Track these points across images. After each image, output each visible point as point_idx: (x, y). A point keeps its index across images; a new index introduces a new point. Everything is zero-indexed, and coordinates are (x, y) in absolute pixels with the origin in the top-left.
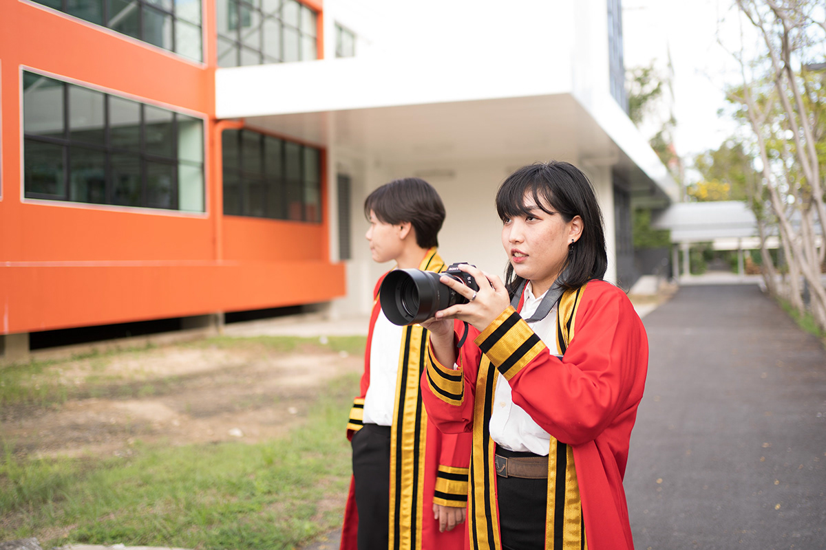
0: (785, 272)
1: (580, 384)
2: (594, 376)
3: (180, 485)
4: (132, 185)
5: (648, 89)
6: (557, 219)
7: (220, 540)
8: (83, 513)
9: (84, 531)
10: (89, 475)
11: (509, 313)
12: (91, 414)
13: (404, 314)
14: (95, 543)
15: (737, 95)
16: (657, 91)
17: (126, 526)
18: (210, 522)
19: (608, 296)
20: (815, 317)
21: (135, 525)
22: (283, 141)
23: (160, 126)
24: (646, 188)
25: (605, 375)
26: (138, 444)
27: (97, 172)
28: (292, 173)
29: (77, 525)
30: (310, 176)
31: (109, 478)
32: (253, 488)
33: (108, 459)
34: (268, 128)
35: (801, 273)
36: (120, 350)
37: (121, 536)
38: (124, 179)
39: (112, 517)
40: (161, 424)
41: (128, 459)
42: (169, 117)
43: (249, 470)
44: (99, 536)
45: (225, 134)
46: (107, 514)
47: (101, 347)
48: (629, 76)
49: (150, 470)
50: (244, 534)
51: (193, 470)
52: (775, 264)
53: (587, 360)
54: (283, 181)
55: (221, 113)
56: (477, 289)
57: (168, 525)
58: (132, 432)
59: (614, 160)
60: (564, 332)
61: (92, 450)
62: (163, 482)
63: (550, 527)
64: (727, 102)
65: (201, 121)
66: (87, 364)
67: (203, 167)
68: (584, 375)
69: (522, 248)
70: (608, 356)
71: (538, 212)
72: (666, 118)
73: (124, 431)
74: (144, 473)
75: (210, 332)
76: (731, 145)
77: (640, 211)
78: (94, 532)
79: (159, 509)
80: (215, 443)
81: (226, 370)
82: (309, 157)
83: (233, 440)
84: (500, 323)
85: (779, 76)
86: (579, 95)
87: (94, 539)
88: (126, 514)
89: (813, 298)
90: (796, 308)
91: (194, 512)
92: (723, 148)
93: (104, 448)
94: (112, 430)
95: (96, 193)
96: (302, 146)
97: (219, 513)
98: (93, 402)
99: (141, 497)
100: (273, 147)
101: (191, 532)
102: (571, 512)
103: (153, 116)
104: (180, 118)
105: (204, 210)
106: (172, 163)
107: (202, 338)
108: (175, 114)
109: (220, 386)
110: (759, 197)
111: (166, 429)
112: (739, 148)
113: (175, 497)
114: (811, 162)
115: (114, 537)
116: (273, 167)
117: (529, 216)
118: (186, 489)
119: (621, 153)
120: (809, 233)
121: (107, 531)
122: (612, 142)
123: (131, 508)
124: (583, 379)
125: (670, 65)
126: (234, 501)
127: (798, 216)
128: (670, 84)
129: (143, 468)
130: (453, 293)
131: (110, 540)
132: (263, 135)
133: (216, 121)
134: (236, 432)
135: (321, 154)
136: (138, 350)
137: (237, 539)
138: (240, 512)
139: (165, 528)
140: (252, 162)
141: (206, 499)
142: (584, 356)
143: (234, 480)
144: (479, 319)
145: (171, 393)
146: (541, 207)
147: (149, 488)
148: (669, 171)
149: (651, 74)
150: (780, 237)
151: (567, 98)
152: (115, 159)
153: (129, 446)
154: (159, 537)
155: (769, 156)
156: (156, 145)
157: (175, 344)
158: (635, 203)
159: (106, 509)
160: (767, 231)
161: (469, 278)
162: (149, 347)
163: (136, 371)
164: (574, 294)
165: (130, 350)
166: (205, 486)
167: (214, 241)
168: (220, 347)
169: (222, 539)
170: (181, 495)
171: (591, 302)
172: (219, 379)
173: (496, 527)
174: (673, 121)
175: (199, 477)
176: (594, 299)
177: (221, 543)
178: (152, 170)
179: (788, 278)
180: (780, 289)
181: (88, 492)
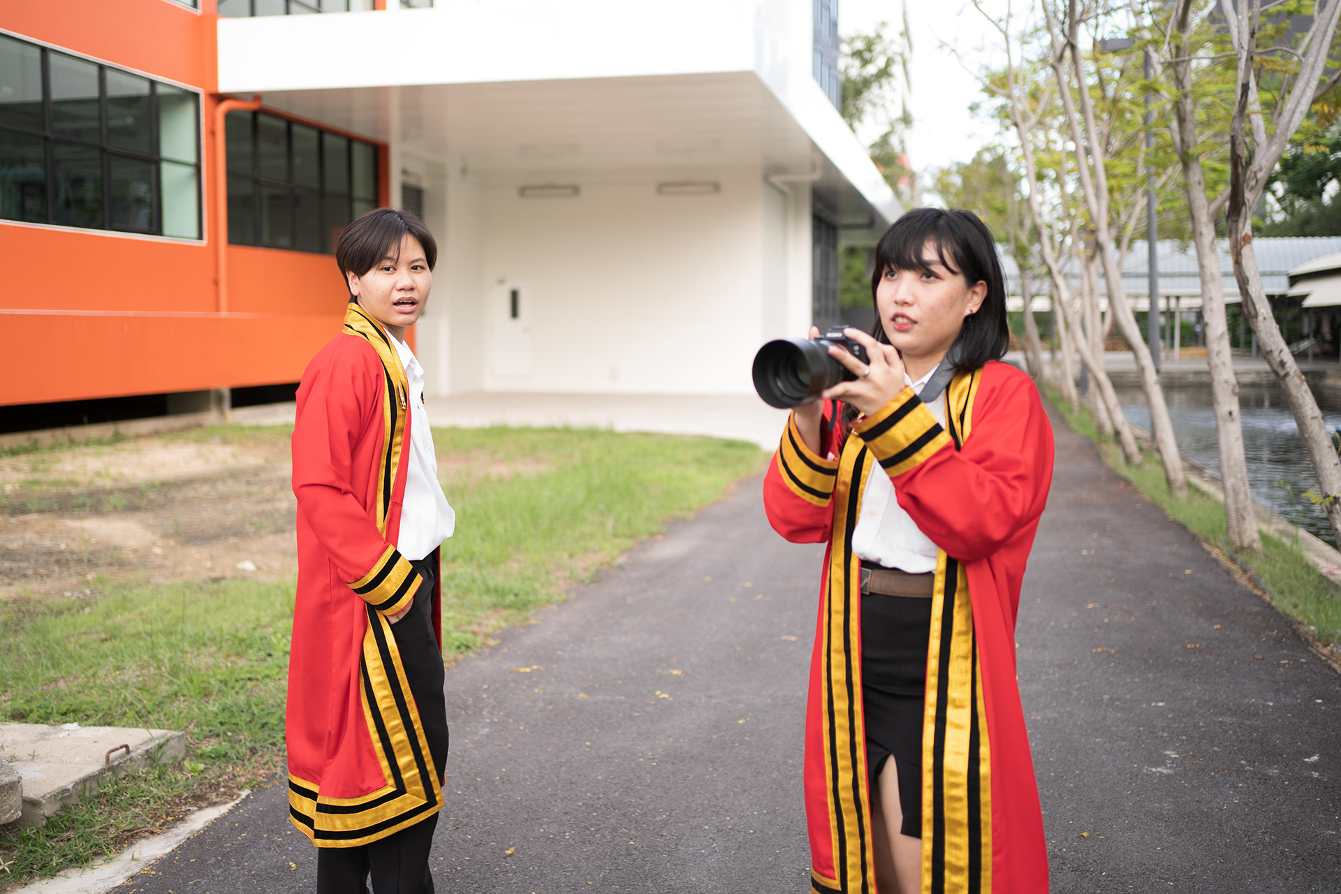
0: (1054, 348)
1: (988, 487)
2: (1004, 479)
3: (162, 640)
4: (89, 192)
5: (871, 70)
6: (959, 281)
7: (220, 718)
8: (18, 679)
9: (20, 704)
10: (27, 624)
11: (908, 395)
12: (30, 536)
13: (778, 394)
14: (37, 722)
15: (999, 83)
16: (884, 73)
17: (82, 697)
18: (206, 694)
19: (1015, 382)
20: (1093, 414)
21: (95, 696)
22: (322, 131)
23: (131, 101)
24: (863, 219)
25: (1018, 477)
26: (100, 581)
27: (34, 171)
28: (335, 181)
29: (9, 694)
30: (362, 187)
31: (57, 629)
32: (271, 645)
33: (56, 601)
34: (297, 112)
35: (1078, 350)
36: (73, 443)
37: (74, 711)
38: (78, 182)
39: (62, 684)
40: (135, 551)
41: (85, 603)
42: (144, 89)
43: (265, 620)
44: (42, 711)
45: (230, 117)
46: (55, 681)
47: (45, 437)
48: (845, 48)
49: (118, 619)
50: (255, 710)
51: (182, 619)
52: (1043, 337)
53: (995, 460)
54: (321, 193)
55: (224, 87)
56: (867, 362)
57: (144, 696)
58: (92, 563)
59: (816, 176)
60: (957, 426)
61: (32, 589)
62: (137, 635)
63: (933, 664)
64: (985, 96)
65: (196, 96)
66: (23, 461)
67: (198, 167)
68: (990, 476)
69: (912, 312)
70: (1018, 456)
71: (939, 269)
72: (898, 113)
73: (80, 561)
74: (109, 622)
75: (211, 417)
76: (987, 157)
77: (852, 251)
78: (34, 705)
79: (131, 673)
80: (216, 580)
81: (234, 475)
82: (361, 157)
83: (244, 577)
84: (896, 406)
85: (1061, 58)
86: (765, 76)
87: (34, 716)
88: (82, 680)
89: (1092, 385)
90: (1069, 399)
91: (183, 679)
92: (977, 161)
93: (49, 585)
94: (62, 560)
95: (31, 204)
96: (350, 140)
97: (221, 681)
98: (32, 517)
99: (106, 656)
100: (305, 141)
101: (179, 706)
102: (960, 646)
103: (118, 86)
104: (161, 90)
105: (200, 237)
106: (152, 161)
107: (199, 426)
108: (153, 83)
109: (224, 498)
110: (1024, 237)
111: (143, 560)
112: (1000, 162)
113: (154, 657)
114: (1097, 188)
115: (64, 714)
116: (306, 172)
117: (926, 272)
118: (171, 646)
119: (828, 165)
120: (1092, 291)
121: (54, 704)
122: (815, 148)
123: (90, 673)
124: (992, 481)
125: (906, 34)
126: (242, 663)
127: (1077, 266)
128: (904, 63)
129: (108, 615)
130: (841, 368)
131: (58, 718)
132: (290, 122)
133: (219, 98)
134: (248, 566)
135: (379, 153)
136: (100, 442)
137: (246, 717)
138: (250, 679)
139: (140, 701)
140: (273, 164)
141: (201, 660)
142: (989, 455)
143: (242, 634)
144: (868, 401)
145: (151, 507)
146: (944, 263)
147: (116, 643)
148: (898, 194)
149: (878, 48)
150: (1052, 298)
151: (748, 79)
152: (61, 152)
153: (87, 583)
154: (131, 714)
155: (1040, 177)
156: (125, 132)
157: (156, 434)
158: (844, 242)
159: (52, 673)
160: (1034, 287)
161: (856, 348)
162: (118, 438)
163: (98, 474)
164: (967, 380)
165: (87, 443)
166: (199, 642)
167: (216, 282)
168: (225, 442)
169: (223, 717)
170: (165, 654)
171: (993, 390)
172: (222, 488)
173: (856, 663)
174: (906, 120)
175: (189, 629)
176: (998, 385)
177: (222, 724)
178: (119, 171)
179: (1059, 355)
180: (1047, 371)
181: (24, 649)
